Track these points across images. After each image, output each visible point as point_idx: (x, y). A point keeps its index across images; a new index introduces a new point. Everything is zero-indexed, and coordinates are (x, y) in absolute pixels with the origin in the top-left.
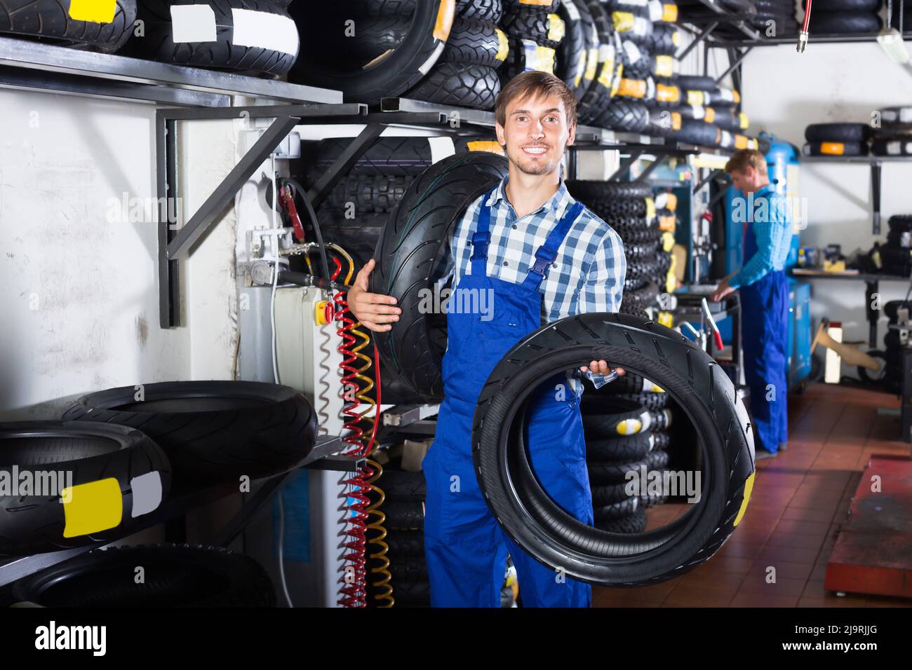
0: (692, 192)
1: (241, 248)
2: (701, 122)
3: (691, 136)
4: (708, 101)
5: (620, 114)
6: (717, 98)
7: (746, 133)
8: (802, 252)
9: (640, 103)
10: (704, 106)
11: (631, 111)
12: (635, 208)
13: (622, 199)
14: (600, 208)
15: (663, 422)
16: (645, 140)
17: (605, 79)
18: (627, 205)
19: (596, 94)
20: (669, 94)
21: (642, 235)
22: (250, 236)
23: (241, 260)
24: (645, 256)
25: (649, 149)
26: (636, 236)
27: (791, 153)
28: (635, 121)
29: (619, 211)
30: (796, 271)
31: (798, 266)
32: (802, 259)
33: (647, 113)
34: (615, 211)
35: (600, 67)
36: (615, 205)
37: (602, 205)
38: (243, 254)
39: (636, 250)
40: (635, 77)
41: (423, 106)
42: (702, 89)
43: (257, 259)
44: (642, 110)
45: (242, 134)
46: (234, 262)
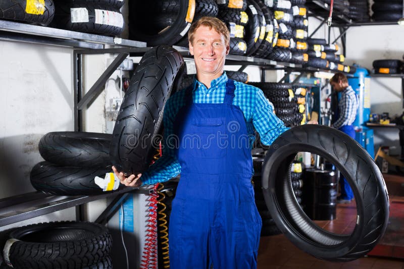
0: (320, 89)
1: (107, 105)
2: (320, 58)
3: (315, 64)
4: (323, 50)
5: (278, 54)
6: (328, 48)
7: (344, 63)
8: (371, 116)
9: (287, 49)
10: (321, 51)
11: (283, 53)
12: (284, 93)
13: (278, 89)
14: (268, 93)
15: (299, 185)
16: (292, 65)
17: (269, 39)
18: (280, 92)
19: (265, 45)
20: (302, 46)
21: (287, 105)
22: (111, 101)
23: (108, 110)
24: (288, 114)
25: (296, 70)
26: (284, 105)
27: (367, 73)
28: (285, 57)
29: (276, 94)
30: (368, 124)
31: (369, 122)
32: (371, 119)
33: (291, 54)
34: (275, 94)
35: (266, 34)
36: (275, 92)
37: (269, 92)
38: (108, 108)
39: (284, 111)
40: (285, 39)
41: (184, 49)
42: (321, 44)
43: (114, 110)
44: (288, 53)
45: (108, 60)
46: (105, 111)
